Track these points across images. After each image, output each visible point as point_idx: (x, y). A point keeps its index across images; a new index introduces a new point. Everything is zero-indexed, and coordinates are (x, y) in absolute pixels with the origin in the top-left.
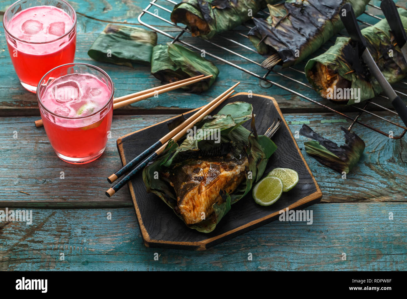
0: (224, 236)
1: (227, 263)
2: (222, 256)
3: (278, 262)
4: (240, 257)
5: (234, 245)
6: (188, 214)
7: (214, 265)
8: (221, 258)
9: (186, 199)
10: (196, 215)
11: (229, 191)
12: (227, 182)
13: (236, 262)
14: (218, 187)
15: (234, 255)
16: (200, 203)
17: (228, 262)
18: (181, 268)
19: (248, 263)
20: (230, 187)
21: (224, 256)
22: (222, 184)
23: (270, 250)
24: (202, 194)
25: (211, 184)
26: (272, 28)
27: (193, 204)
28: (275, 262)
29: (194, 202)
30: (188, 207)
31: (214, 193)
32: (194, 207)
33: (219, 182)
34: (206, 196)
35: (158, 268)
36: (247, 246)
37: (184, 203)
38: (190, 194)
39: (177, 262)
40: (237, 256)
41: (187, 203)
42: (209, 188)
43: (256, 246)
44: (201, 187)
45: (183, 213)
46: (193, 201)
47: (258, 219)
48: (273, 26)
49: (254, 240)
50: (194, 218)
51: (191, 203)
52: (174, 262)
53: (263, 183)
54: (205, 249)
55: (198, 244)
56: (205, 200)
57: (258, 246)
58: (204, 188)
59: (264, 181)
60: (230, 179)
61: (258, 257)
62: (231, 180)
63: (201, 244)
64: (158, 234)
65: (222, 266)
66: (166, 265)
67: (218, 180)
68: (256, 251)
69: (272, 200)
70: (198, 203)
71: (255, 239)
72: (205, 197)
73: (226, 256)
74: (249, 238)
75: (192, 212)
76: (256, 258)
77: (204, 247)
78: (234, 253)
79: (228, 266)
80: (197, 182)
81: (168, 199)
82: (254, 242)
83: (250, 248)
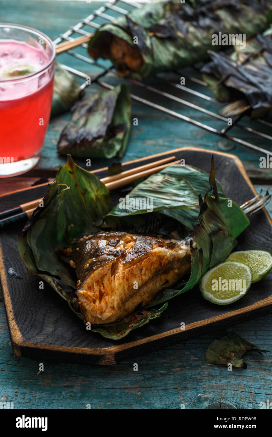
0: (146, 342)
1: (149, 389)
2: (142, 378)
3: (233, 392)
4: (172, 382)
5: (164, 363)
6: (90, 306)
7: (127, 391)
8: (139, 382)
9: (89, 281)
10: (104, 309)
11: (164, 282)
12: (161, 264)
13: (163, 388)
14: (144, 269)
15: (161, 378)
16: (112, 290)
17: (151, 387)
18: (71, 394)
19: (184, 391)
20: (165, 276)
21: (145, 378)
22: (151, 265)
23: (221, 373)
24: (116, 275)
25: (133, 262)
26: (238, 66)
27: (100, 291)
28: (229, 392)
29: (102, 288)
30: (90, 293)
31: (137, 276)
32: (101, 296)
33: (147, 261)
34: (123, 279)
35: (33, 392)
36: (184, 366)
37: (85, 286)
38: (96, 274)
39: (66, 385)
40: (167, 379)
41: (90, 288)
42: (130, 267)
43: (199, 366)
44: (117, 267)
45: (82, 303)
46: (100, 286)
47: (204, 319)
48: (239, 63)
49: (196, 357)
50: (98, 312)
51: (96, 288)
52: (62, 385)
53: (218, 269)
54: (114, 362)
55: (103, 353)
56: (120, 284)
57: (203, 366)
58: (121, 267)
59: (221, 268)
60: (167, 261)
61: (201, 382)
62: (168, 263)
63: (108, 352)
64: (38, 334)
65: (140, 393)
66: (48, 388)
67: (146, 258)
68: (199, 374)
69: (232, 297)
70: (108, 289)
71: (199, 356)
72: (121, 281)
73: (148, 379)
74: (188, 355)
75: (97, 303)
76: (197, 385)
77: (113, 359)
78: (162, 374)
79: (150, 394)
80: (112, 257)
81: (63, 287)
82: (197, 360)
83: (189, 369)
